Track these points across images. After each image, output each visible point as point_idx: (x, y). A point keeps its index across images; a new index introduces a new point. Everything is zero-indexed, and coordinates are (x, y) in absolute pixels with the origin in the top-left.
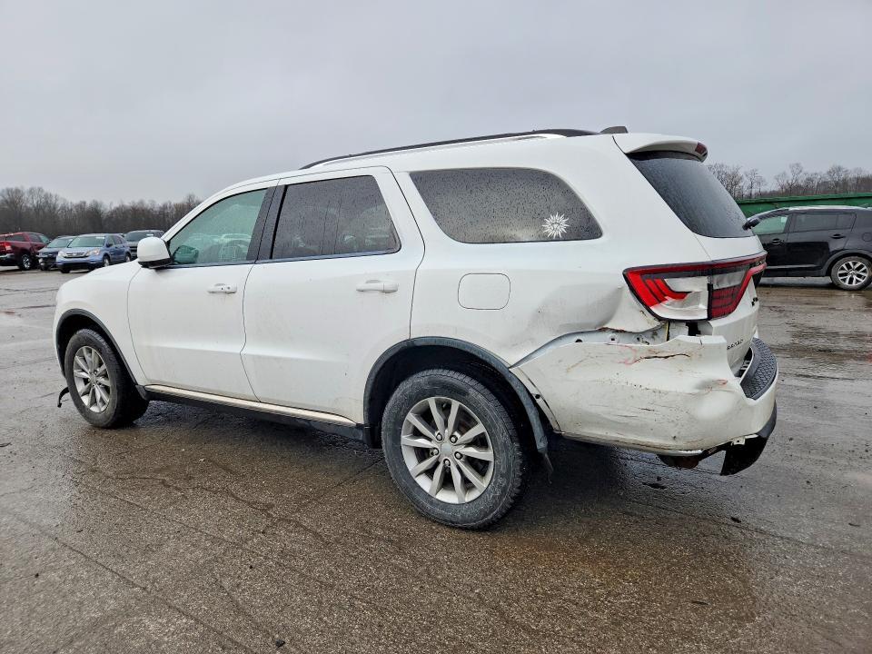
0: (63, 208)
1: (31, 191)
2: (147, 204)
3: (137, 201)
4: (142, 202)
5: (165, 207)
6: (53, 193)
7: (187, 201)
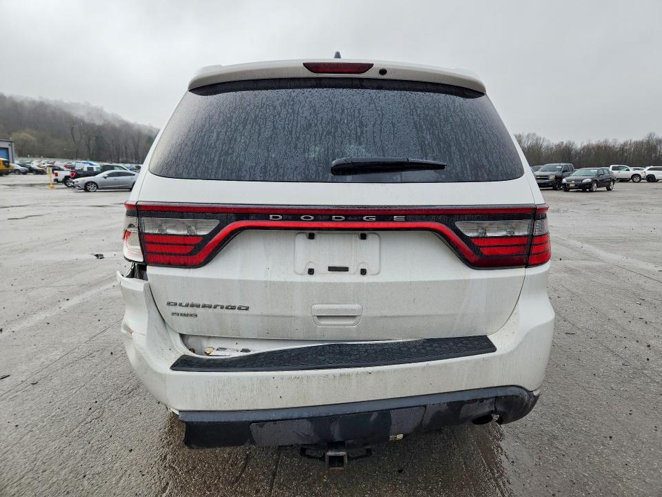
0: (547, 148)
1: (528, 136)
2: (611, 142)
3: (602, 140)
4: (606, 141)
5: (625, 144)
6: (542, 137)
7: (647, 139)
